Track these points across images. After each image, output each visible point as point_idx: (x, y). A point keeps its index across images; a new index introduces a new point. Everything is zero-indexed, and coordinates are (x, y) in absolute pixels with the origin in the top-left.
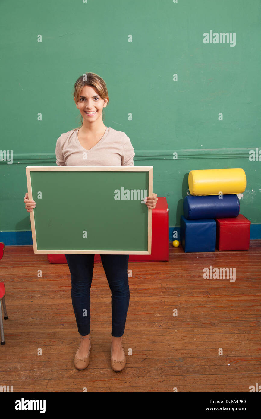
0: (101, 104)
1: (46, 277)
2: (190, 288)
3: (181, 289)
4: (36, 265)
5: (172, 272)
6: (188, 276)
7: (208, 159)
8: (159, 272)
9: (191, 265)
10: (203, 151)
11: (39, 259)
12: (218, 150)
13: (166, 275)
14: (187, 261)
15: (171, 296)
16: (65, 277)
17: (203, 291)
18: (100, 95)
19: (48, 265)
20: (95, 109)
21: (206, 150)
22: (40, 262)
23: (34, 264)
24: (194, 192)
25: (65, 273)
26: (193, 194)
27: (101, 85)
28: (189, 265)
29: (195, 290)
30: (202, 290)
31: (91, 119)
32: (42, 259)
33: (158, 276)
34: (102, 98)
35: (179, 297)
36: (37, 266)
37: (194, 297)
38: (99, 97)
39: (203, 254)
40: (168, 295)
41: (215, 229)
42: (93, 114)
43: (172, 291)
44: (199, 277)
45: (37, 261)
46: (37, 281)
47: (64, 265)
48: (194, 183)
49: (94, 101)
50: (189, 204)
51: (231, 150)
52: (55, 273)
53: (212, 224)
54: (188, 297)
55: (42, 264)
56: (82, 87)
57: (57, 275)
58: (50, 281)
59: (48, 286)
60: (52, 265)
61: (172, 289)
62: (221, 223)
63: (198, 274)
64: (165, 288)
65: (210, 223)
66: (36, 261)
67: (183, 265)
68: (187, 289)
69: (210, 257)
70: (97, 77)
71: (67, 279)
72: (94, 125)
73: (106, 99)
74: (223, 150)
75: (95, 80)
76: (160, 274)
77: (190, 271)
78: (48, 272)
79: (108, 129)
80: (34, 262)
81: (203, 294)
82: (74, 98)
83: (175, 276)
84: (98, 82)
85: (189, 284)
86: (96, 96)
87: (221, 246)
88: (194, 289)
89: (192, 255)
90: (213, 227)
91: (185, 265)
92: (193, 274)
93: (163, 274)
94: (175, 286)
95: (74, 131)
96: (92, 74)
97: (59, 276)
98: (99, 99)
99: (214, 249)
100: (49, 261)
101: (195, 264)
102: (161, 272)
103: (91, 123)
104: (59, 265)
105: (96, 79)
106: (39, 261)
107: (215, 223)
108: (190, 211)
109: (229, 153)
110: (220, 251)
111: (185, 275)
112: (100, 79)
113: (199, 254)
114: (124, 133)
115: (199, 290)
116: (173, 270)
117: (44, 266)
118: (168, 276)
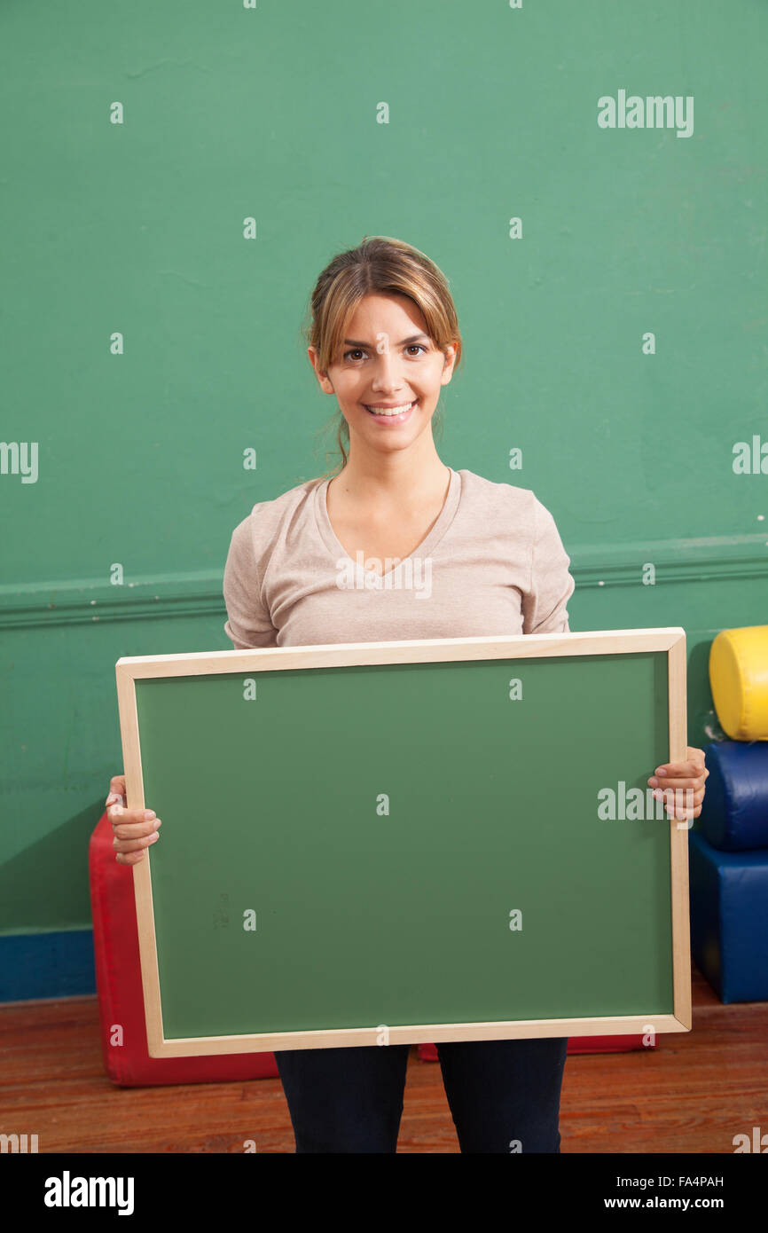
0: (432, 370)
4: (51, 1101)
5: (689, 1104)
8: (627, 1102)
13: (662, 1118)
18: (430, 330)
19: (111, 1096)
20: (407, 395)
22: (68, 1083)
24: (741, 728)
25: (193, 1129)
26: (739, 733)
27: (429, 287)
28: (759, 1065)
31: (393, 438)
32: (75, 1068)
33: (629, 1121)
34: (439, 345)
36: (58, 1106)
38: (426, 341)
42: (402, 417)
45: (55, 1079)
47: (181, 1089)
48: (743, 688)
49: (407, 359)
50: (727, 779)
55: (80, 1091)
56: (357, 302)
60: (127, 1095)
66: (47, 1080)
70: (412, 255)
72: (401, 462)
73: (451, 350)
75: (407, 270)
76: (631, 1111)
79: (456, 476)
80: (42, 1086)
82: (311, 348)
84: (420, 278)
86: (415, 339)
93: (650, 1113)
95: (309, 491)
96: (388, 244)
98: (425, 349)
100: (110, 1074)
102: (640, 1102)
103: (386, 452)
105: (409, 266)
108: (732, 812)
112: (425, 263)
114: (530, 494)
116: (691, 1092)
117: (92, 1098)
118: (675, 1122)
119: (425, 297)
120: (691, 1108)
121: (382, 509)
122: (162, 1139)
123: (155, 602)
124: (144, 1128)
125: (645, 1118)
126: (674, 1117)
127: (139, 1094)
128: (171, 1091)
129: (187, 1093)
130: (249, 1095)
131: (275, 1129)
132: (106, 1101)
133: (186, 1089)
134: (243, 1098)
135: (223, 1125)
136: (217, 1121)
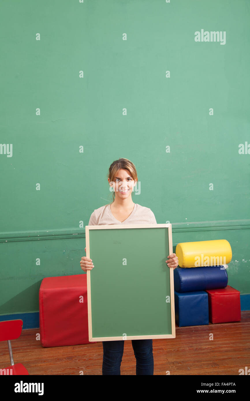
1: (45, 361)
2: (198, 361)
3: (189, 362)
4: (28, 350)
5: (174, 347)
6: (190, 349)
7: (193, 231)
8: (160, 347)
9: (190, 339)
10: (188, 224)
11: (29, 344)
12: (202, 223)
13: (168, 350)
14: (184, 335)
15: (181, 370)
16: (65, 360)
17: (211, 363)
18: (132, 176)
21: (191, 223)
22: (32, 347)
23: (25, 349)
24: (184, 265)
25: (63, 355)
26: (183, 266)
27: (132, 168)
28: (188, 339)
29: (203, 363)
30: (209, 362)
31: (124, 196)
32: (32, 344)
33: (161, 351)
34: (134, 179)
35: (189, 370)
36: (30, 351)
37: (204, 369)
38: (131, 178)
39: (197, 328)
40: (178, 369)
41: (207, 300)
42: (126, 192)
43: (180, 365)
44: (202, 350)
45: (28, 346)
46: (35, 366)
47: (58, 347)
48: (184, 256)
49: (127, 181)
50: (180, 276)
51: (214, 223)
52: (53, 356)
53: (203, 296)
54: (198, 369)
55: (35, 348)
56: (118, 170)
57: (55, 359)
58: (50, 365)
59: (51, 370)
60: (46, 349)
61: (180, 363)
62: (212, 294)
63: (200, 347)
64: (173, 363)
65: (202, 295)
66: (26, 346)
67: (182, 339)
68: (194, 362)
69: (205, 330)
70: (129, 162)
71: (68, 362)
73: (136, 180)
74: (206, 223)
75: (128, 165)
76: (162, 349)
77: (191, 345)
78: (45, 356)
79: (135, 204)
80: (26, 348)
81: (212, 366)
83: (178, 350)
84: (131, 166)
85: (194, 357)
86: (129, 177)
87: (214, 319)
88: (201, 361)
89: (187, 329)
90: (206, 298)
91: (183, 339)
92: (195, 347)
93: (166, 349)
94: (182, 360)
95: (106, 206)
96: (125, 160)
97: (58, 359)
98: (131, 180)
99: (207, 322)
100: (42, 344)
101: (193, 338)
102: (163, 347)
103: (123, 199)
104: (53, 348)
105: (128, 164)
106: (30, 346)
107: (207, 294)
108: (182, 284)
109: (212, 225)
110: (213, 324)
111: (187, 349)
112: (131, 163)
113: (194, 328)
114: (150, 209)
115: (206, 362)
116: (174, 345)
117: (38, 350)
118: (171, 351)
119: (131, 170)
120: (175, 348)
121: (121, 210)
122: (56, 358)
123: (53, 235)
124: (51, 356)
125: (164, 350)
126: (171, 350)
127: (49, 349)
128: (56, 348)
129: (60, 348)
130: (75, 348)
131: (82, 355)
132: (41, 350)
133: (60, 347)
134: (73, 349)
135: (70, 355)
136: (68, 354)
